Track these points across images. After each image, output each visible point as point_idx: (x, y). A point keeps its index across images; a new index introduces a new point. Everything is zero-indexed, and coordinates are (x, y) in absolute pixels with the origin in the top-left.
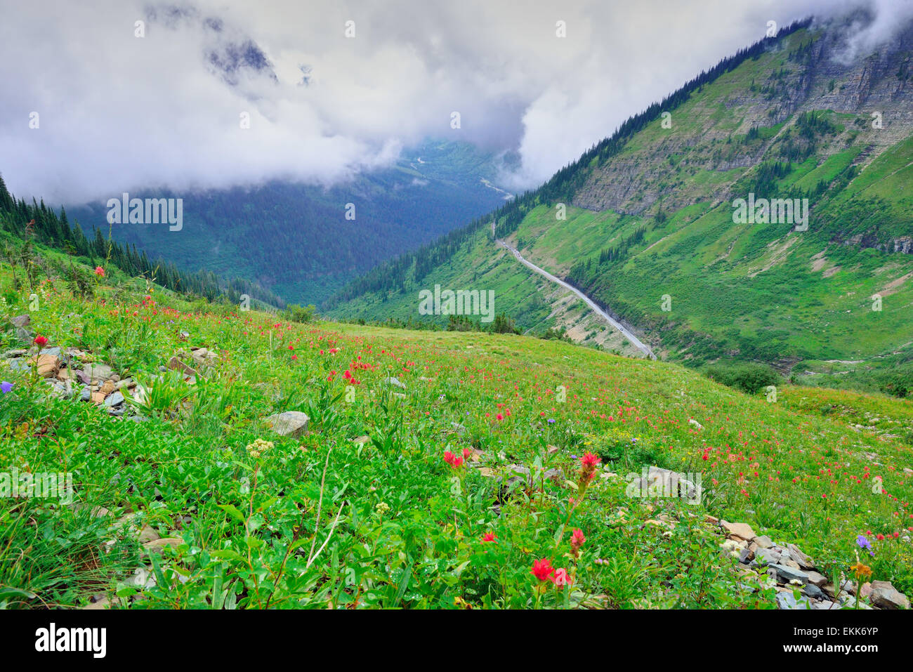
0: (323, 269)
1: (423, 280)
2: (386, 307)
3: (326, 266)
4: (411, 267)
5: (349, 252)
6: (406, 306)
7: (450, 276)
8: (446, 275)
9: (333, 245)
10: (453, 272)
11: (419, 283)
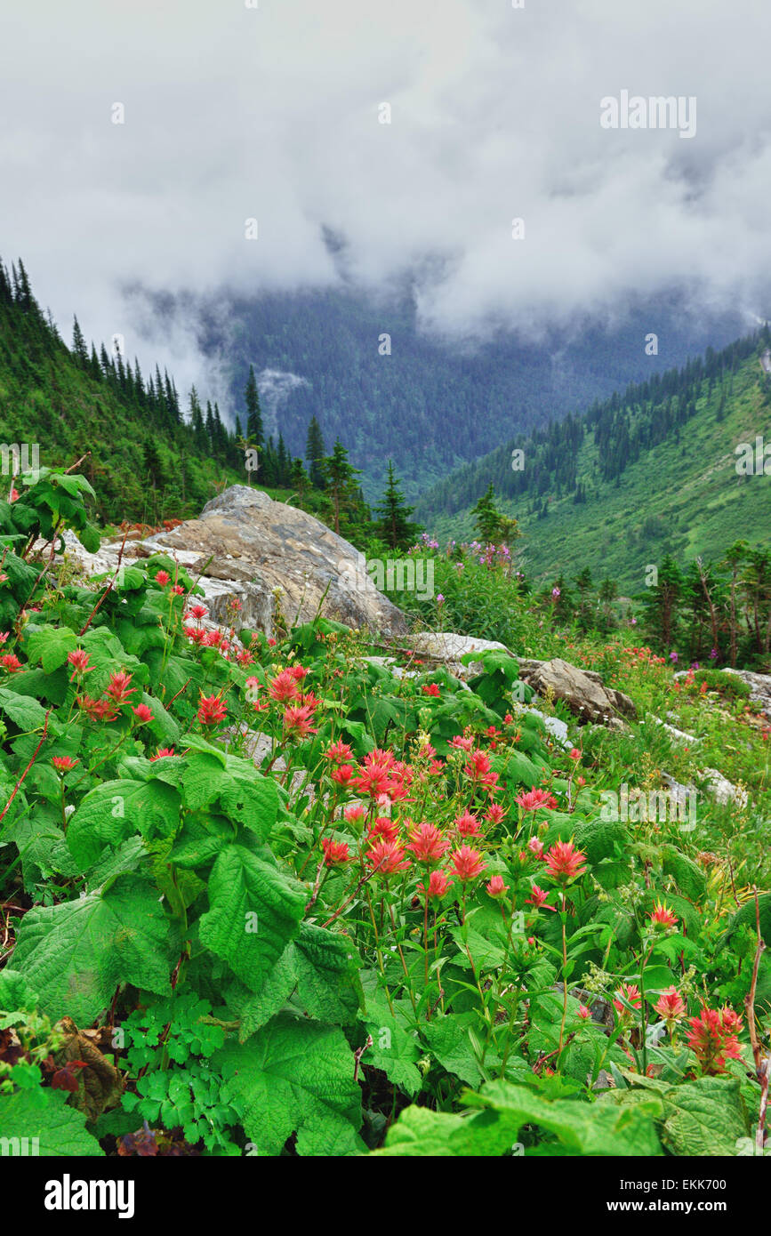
0: (377, 447)
1: (624, 476)
2: (547, 530)
3: (381, 442)
4: (583, 449)
5: (423, 413)
6: (591, 529)
7: (683, 469)
8: (672, 467)
9: (394, 400)
10: (688, 460)
11: (613, 482)
